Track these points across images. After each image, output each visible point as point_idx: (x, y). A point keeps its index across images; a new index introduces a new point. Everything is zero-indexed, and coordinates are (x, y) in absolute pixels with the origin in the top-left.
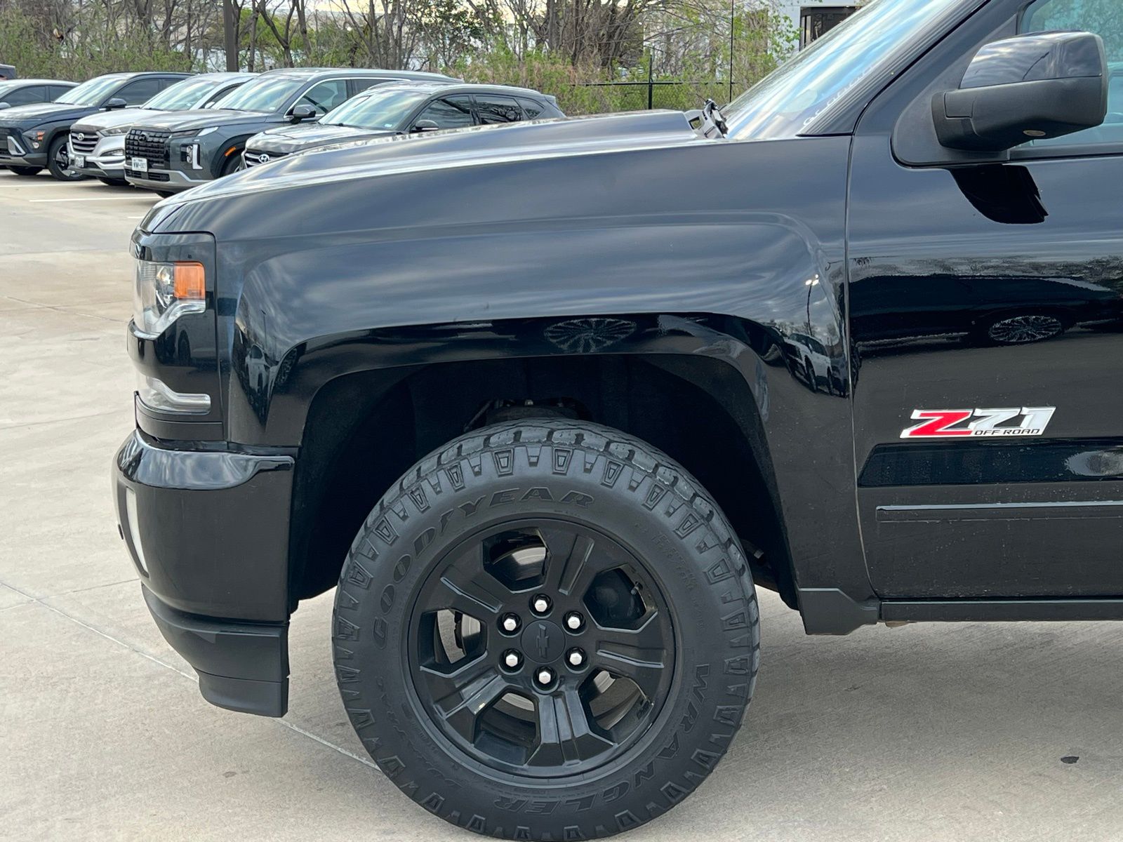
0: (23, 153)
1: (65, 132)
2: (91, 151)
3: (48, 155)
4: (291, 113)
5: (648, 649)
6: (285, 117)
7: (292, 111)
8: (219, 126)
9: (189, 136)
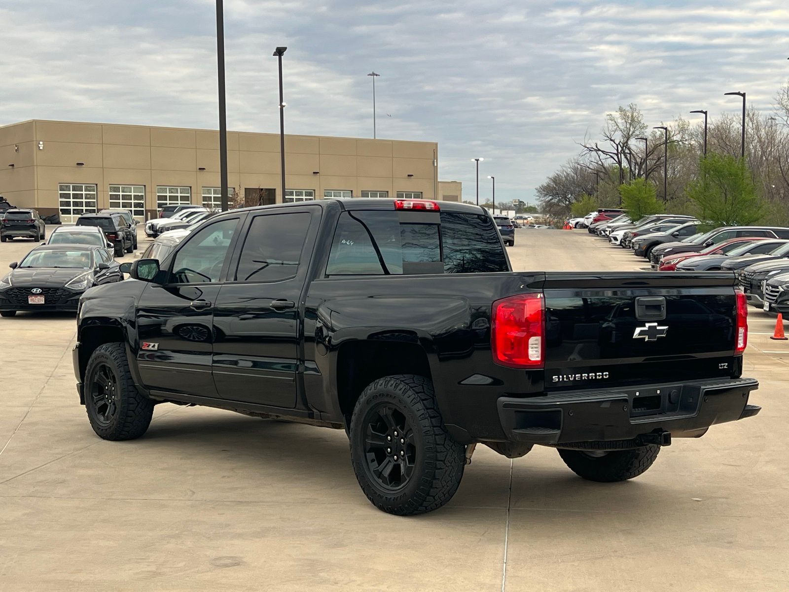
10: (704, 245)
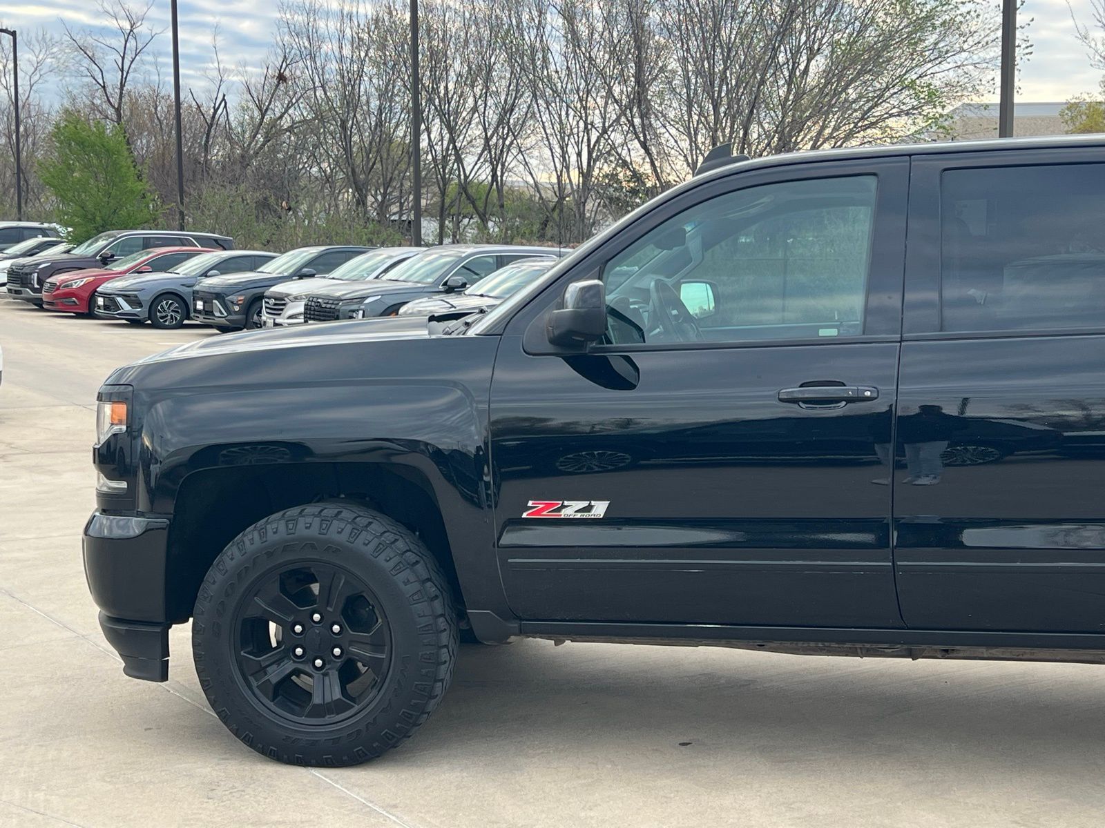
0: (226, 314)
1: (259, 298)
2: (280, 314)
3: (247, 317)
4: (445, 284)
5: (377, 646)
6: (440, 287)
7: (447, 282)
8: (382, 295)
9: (357, 303)
10: (98, 258)
